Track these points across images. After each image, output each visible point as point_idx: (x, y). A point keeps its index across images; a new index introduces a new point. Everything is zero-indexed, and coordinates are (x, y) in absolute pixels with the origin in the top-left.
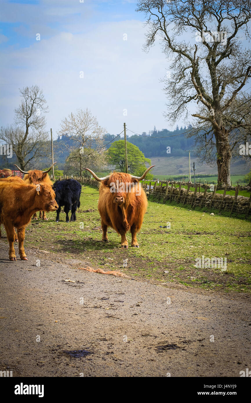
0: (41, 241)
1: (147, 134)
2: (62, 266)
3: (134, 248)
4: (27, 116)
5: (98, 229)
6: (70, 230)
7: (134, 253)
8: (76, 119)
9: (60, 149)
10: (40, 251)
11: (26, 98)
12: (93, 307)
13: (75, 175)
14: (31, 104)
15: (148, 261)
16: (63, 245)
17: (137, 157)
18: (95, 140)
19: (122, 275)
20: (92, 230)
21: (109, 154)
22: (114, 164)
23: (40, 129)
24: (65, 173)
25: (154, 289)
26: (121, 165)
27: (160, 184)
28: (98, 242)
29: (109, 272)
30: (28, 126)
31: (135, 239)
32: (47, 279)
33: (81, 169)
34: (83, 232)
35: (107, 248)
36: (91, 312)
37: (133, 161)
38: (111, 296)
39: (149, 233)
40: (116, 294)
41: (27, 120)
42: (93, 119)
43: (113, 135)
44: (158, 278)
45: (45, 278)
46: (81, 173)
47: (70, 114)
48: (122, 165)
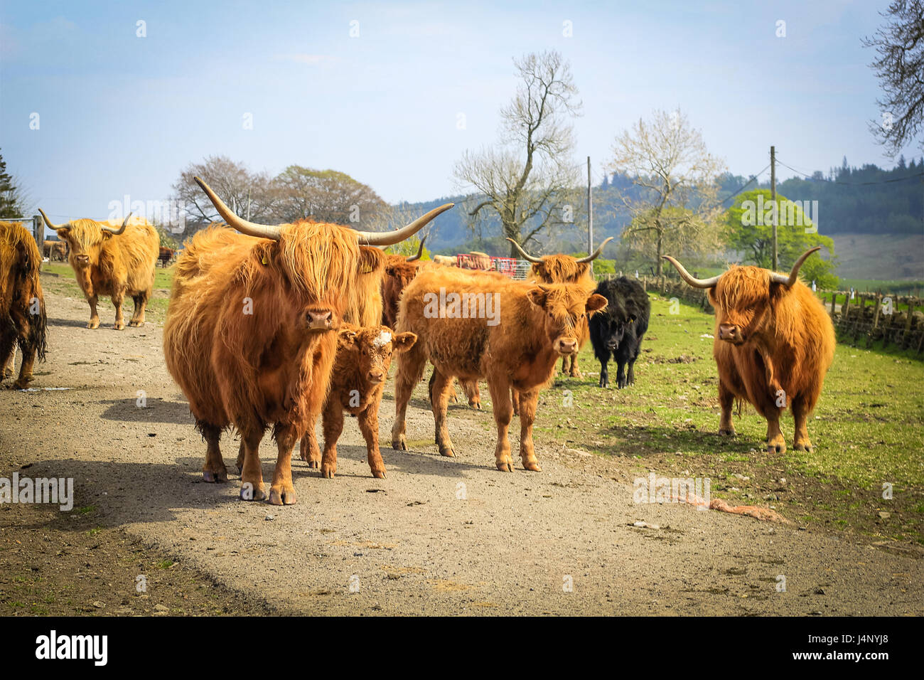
0: (569, 427)
1: (826, 175)
2: (626, 488)
3: (800, 453)
4: (530, 125)
5: (708, 403)
6: (639, 405)
7: (801, 466)
8: (652, 133)
9: (609, 208)
10: (570, 450)
11: (530, 81)
12: (708, 591)
13: (643, 272)
14: (541, 95)
15: (837, 487)
16: (623, 440)
17: (798, 233)
18: (695, 188)
19: (775, 516)
20: (693, 407)
21: (729, 223)
22: (739, 248)
23: (560, 158)
24: (618, 267)
25: (858, 555)
26: (758, 251)
27: (860, 302)
28: (710, 434)
29: (740, 509)
30: (531, 150)
31: (804, 430)
32: (591, 518)
33: (658, 259)
34: (671, 411)
35: (731, 450)
36: (702, 601)
37: (788, 242)
38: (750, 565)
39: (835, 419)
40: (763, 561)
41: (530, 133)
42: (694, 136)
43: (740, 178)
44: (862, 528)
45: (586, 517)
46: (658, 269)
47: (637, 122)
48: (761, 253)
